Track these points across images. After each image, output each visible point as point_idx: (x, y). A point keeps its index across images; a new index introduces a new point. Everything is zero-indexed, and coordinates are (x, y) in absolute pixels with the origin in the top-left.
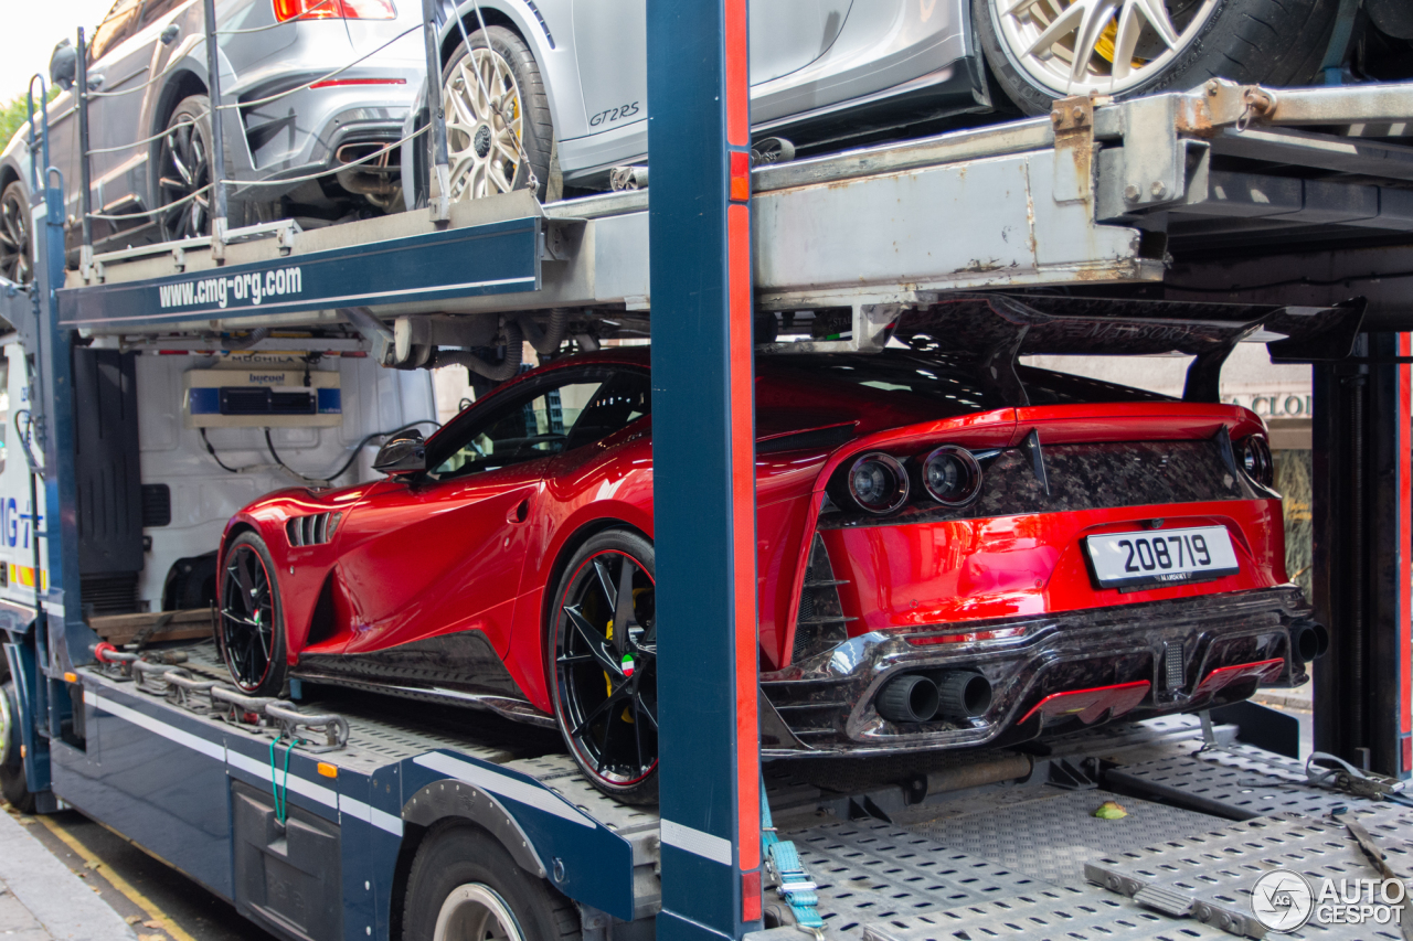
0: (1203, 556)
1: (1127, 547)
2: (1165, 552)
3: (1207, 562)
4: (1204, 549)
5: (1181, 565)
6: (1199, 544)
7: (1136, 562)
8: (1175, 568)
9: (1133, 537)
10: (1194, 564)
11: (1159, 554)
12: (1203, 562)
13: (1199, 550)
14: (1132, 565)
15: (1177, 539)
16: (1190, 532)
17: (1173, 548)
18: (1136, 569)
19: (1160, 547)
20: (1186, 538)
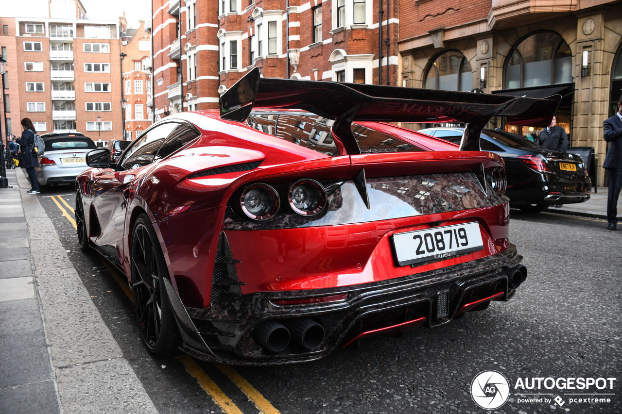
0: (464, 241)
1: (418, 239)
2: (442, 241)
3: (466, 244)
4: (465, 237)
5: (450, 248)
6: (462, 233)
7: (423, 248)
8: (447, 250)
9: (422, 233)
10: (458, 246)
11: (438, 241)
12: (463, 244)
13: (461, 237)
14: (421, 250)
15: (450, 232)
16: (457, 227)
17: (446, 237)
18: (423, 252)
19: (439, 237)
20: (455, 230)
